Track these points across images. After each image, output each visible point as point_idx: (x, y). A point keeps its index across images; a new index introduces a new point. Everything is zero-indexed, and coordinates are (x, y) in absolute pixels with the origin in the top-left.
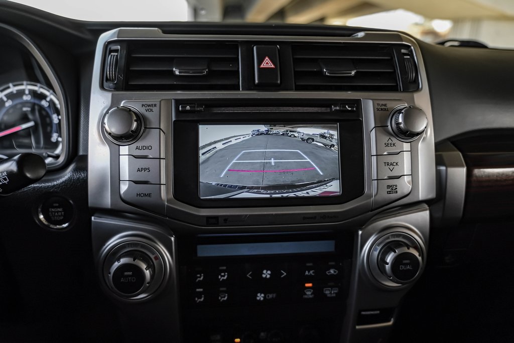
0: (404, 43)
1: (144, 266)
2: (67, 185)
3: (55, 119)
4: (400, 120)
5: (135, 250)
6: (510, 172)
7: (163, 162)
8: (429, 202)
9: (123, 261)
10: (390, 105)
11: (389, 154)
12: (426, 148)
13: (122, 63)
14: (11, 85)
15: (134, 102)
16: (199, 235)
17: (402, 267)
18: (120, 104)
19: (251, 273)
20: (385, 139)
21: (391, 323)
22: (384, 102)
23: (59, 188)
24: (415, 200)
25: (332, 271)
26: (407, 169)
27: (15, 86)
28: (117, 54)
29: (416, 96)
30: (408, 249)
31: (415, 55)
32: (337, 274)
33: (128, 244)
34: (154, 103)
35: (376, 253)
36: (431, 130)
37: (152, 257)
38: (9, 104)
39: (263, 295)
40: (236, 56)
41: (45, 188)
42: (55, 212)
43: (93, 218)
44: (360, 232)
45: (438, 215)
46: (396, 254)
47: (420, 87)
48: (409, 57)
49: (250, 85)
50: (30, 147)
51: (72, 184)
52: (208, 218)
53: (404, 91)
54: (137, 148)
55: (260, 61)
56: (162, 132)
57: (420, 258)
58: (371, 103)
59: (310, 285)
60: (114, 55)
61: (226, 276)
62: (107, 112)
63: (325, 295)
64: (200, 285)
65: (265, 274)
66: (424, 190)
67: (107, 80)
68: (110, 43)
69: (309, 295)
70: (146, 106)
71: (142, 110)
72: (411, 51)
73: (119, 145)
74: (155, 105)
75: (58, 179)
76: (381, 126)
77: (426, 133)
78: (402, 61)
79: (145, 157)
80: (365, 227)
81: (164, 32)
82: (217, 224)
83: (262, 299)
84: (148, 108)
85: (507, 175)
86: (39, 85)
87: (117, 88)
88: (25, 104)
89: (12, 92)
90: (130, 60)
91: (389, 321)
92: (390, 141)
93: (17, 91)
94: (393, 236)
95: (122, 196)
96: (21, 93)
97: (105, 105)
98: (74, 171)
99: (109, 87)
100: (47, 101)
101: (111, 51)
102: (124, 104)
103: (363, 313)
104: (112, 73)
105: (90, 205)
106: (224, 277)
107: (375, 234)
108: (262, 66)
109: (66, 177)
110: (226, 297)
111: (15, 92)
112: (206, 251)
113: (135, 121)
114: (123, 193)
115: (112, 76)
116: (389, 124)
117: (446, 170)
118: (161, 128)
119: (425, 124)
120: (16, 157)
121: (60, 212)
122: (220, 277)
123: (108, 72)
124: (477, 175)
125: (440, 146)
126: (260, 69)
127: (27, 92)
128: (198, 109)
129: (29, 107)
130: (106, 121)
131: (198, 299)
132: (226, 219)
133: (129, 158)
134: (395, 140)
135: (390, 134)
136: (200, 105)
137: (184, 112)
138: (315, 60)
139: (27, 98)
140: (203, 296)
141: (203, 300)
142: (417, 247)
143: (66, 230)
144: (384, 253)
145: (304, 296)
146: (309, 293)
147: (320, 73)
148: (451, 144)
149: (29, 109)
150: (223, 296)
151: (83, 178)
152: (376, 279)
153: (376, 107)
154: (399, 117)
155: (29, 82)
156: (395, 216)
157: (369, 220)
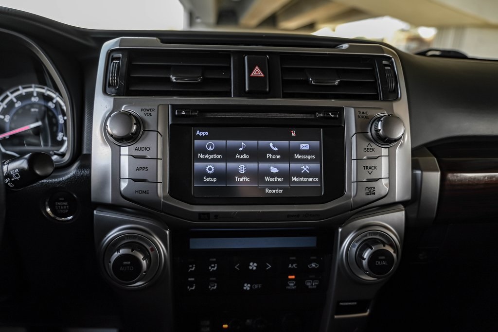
0: (385, 55)
1: (141, 257)
2: (71, 181)
3: (61, 119)
4: (379, 127)
5: (133, 242)
6: (482, 176)
7: (160, 162)
8: (404, 203)
9: (122, 251)
10: (371, 113)
11: (369, 158)
12: (402, 154)
13: (124, 70)
14: (20, 87)
15: (134, 107)
16: (192, 230)
17: (378, 263)
18: (121, 108)
19: (239, 264)
20: (365, 144)
21: (367, 314)
22: (365, 110)
23: (64, 183)
24: (391, 201)
25: (313, 265)
26: (384, 173)
27: (24, 88)
28: (118, 61)
29: (395, 104)
30: (384, 246)
31: (395, 66)
32: (318, 268)
33: (127, 236)
34: (152, 108)
35: (354, 249)
36: (408, 137)
37: (149, 248)
38: (18, 105)
39: (249, 285)
40: (228, 65)
41: (52, 183)
42: (61, 206)
43: (95, 211)
44: (340, 230)
45: (413, 215)
46: (372, 251)
47: (400, 96)
48: (389, 68)
49: (241, 92)
50: (39, 145)
51: (76, 180)
52: (200, 214)
53: (384, 100)
54: (137, 149)
55: (251, 70)
56: (159, 135)
57: (395, 255)
58: (352, 111)
59: (293, 277)
60: (116, 63)
61: (216, 267)
62: (109, 116)
63: (308, 286)
64: (192, 274)
65: (251, 266)
66: (400, 192)
67: (110, 85)
68: (112, 51)
69: (292, 286)
70: (145, 110)
71: (141, 114)
72: (392, 62)
73: (120, 146)
74: (153, 110)
75: (64, 175)
76: (361, 132)
77: (404, 140)
78: (383, 72)
79: (144, 157)
80: (345, 226)
81: (163, 41)
82: (208, 219)
83: (248, 289)
84: (147, 112)
85: (478, 180)
86: (46, 88)
87: (118, 93)
88: (33, 105)
89: (21, 94)
90: (131, 67)
91: (366, 312)
92: (369, 147)
93: (26, 93)
94: (371, 234)
95: (122, 192)
96: (30, 95)
97: (107, 109)
98: (79, 168)
99: (111, 92)
100: (53, 103)
101: (114, 59)
102: (124, 108)
103: (341, 304)
104: (114, 79)
105: (93, 199)
106: (214, 268)
107: (354, 231)
108: (252, 75)
109: (71, 174)
110: (216, 287)
111: (24, 94)
112: (198, 244)
113: (135, 124)
114: (123, 190)
115: (114, 82)
116: (369, 131)
117: (422, 174)
118: (159, 131)
119: (403, 131)
120: (27, 156)
121: (65, 205)
122: (210, 268)
123: (111, 79)
124: (451, 179)
125: (416, 152)
126: (250, 78)
127: (35, 94)
128: (193, 114)
129: (36, 108)
130: (108, 123)
131: (190, 287)
132: (217, 215)
133: (129, 158)
134: (374, 146)
135: (371, 141)
136: (195, 111)
137: (180, 116)
138: (302, 70)
139: (35, 99)
140: (194, 285)
141: (195, 288)
142: (392, 245)
143: (70, 222)
144: (362, 250)
145: (287, 287)
146: (292, 284)
147: (307, 82)
148: (427, 149)
149: (37, 110)
150: (213, 285)
151: (87, 175)
152: (354, 273)
153: (358, 114)
154: (378, 125)
155: (36, 85)
156: (373, 215)
157: (349, 219)
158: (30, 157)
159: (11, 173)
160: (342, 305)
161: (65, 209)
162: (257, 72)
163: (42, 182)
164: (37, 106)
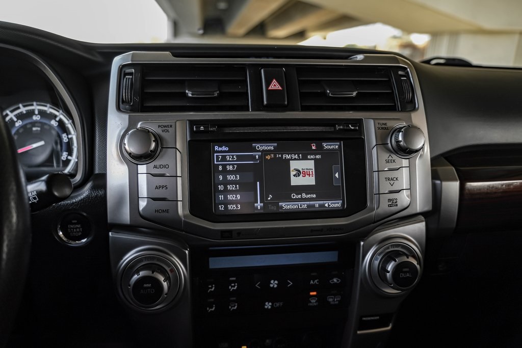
0: (401, 65)
1: (162, 278)
2: (85, 203)
3: (65, 138)
4: (400, 138)
5: (152, 263)
7: (179, 180)
8: (425, 214)
9: (142, 273)
10: (390, 124)
11: (390, 170)
12: (422, 164)
13: (138, 85)
14: (21, 105)
15: (151, 123)
16: (211, 248)
17: (402, 275)
18: (137, 125)
19: (259, 283)
20: (385, 156)
21: (389, 328)
22: (384, 122)
23: (78, 205)
24: (414, 212)
25: (335, 280)
26: (405, 184)
27: (24, 106)
28: (131, 77)
29: (413, 115)
30: (408, 258)
31: (411, 76)
32: (340, 282)
33: (146, 258)
34: (170, 124)
35: (377, 263)
36: (427, 147)
37: (168, 269)
38: (19, 124)
39: (270, 304)
40: (244, 79)
42: (73, 228)
43: (110, 233)
44: (362, 243)
45: (434, 226)
46: (396, 263)
47: (417, 106)
48: (405, 78)
49: (259, 106)
51: (90, 201)
53: (402, 111)
54: (155, 167)
55: (268, 83)
56: (178, 152)
57: (418, 267)
58: (372, 122)
59: (315, 293)
60: (129, 78)
61: (236, 287)
62: (126, 133)
63: (329, 302)
64: (211, 295)
65: (272, 284)
66: (421, 203)
67: (123, 102)
68: (124, 66)
69: (314, 302)
70: (162, 127)
71: (159, 131)
72: (407, 73)
73: (137, 164)
74: (171, 126)
75: (76, 197)
76: (382, 144)
77: (423, 151)
78: (399, 82)
79: (163, 175)
80: (368, 238)
81: (175, 55)
82: (231, 237)
83: (270, 307)
84: (164, 129)
85: (496, 188)
86: (49, 105)
87: (133, 110)
88: (34, 124)
89: (21, 113)
90: (144, 83)
91: (388, 326)
92: (390, 158)
93: (26, 111)
94: (393, 246)
95: (141, 212)
96: (31, 113)
97: (122, 126)
98: (92, 189)
99: (126, 109)
100: (56, 121)
101: (126, 74)
102: (141, 125)
103: (364, 319)
104: (128, 95)
105: (109, 221)
106: (234, 287)
107: (376, 245)
108: (270, 88)
109: (85, 195)
110: (236, 307)
112: (217, 263)
113: (154, 141)
114: (142, 210)
115: (128, 98)
116: (389, 142)
117: (441, 184)
118: (178, 146)
119: (422, 142)
120: (44, 178)
121: (78, 228)
122: (230, 287)
123: (124, 95)
124: (469, 188)
125: (435, 161)
126: (268, 91)
127: (36, 112)
128: (212, 129)
129: (38, 127)
130: (126, 141)
131: (209, 309)
132: (239, 233)
133: (147, 177)
134: (394, 157)
135: (391, 152)
136: (213, 126)
137: (199, 132)
138: (319, 82)
139: (36, 118)
140: (214, 305)
141: (215, 310)
142: (414, 256)
143: (85, 245)
144: (385, 262)
145: (309, 304)
146: (313, 301)
147: (324, 94)
148: (444, 159)
149: (39, 129)
150: (234, 305)
151: (101, 195)
152: (377, 287)
153: (377, 126)
154: (399, 136)
155: (38, 103)
156: (394, 227)
157: (372, 231)
158: (48, 178)
160: (365, 320)
162: (275, 85)
164: (39, 125)
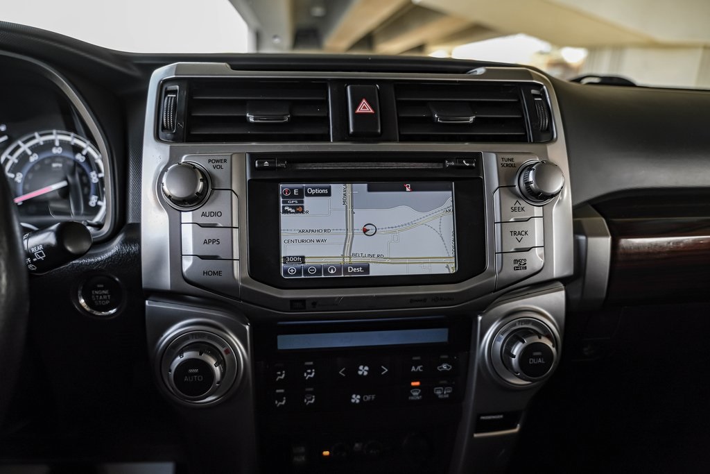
0: (534, 81)
1: (212, 362)
2: (114, 262)
3: (94, 177)
4: (531, 179)
5: (201, 342)
6: (665, 242)
7: (236, 232)
8: (565, 280)
9: (186, 355)
10: (518, 159)
11: (517, 221)
12: (561, 213)
13: (182, 107)
14: (36, 134)
15: (199, 156)
16: (279, 323)
17: (532, 361)
18: (181, 159)
19: (344, 369)
20: (511, 202)
21: (516, 430)
22: (510, 156)
23: (104, 264)
24: (548, 277)
25: (444, 367)
26: (538, 240)
27: (41, 135)
28: (175, 96)
29: (550, 148)
30: (540, 338)
31: (548, 96)
32: (451, 370)
33: (193, 334)
34: (223, 158)
35: (499, 344)
36: (568, 191)
37: (222, 350)
38: (34, 158)
39: (358, 397)
40: (325, 98)
41: (86, 264)
42: (99, 295)
43: (147, 302)
44: (480, 318)
45: (576, 296)
46: (524, 345)
47: (555, 136)
48: (540, 99)
49: (343, 135)
50: (69, 214)
51: (121, 260)
52: (293, 301)
53: (534, 142)
54: (204, 214)
55: (356, 105)
56: (234, 195)
57: (554, 350)
58: (493, 157)
59: (417, 383)
60: (172, 97)
61: (313, 374)
62: (165, 169)
63: (437, 396)
64: (281, 384)
65: (361, 370)
66: (559, 266)
67: (163, 128)
68: (166, 81)
69: (416, 396)
70: (213, 161)
71: (209, 167)
72: (543, 92)
73: (181, 211)
74: (225, 161)
75: (103, 253)
76: (507, 185)
77: (562, 195)
78: (532, 105)
79: (213, 226)
80: (486, 312)
81: (234, 68)
82: (303, 308)
83: (358, 401)
84: (216, 164)
85: (661, 247)
86: (72, 134)
87: (176, 139)
88: (54, 158)
89: (38, 144)
90: (192, 104)
91: (515, 427)
92: (518, 205)
93: (44, 142)
94: (521, 322)
95: (185, 274)
96: (50, 145)
97: (162, 160)
98: (123, 243)
99: (166, 138)
100: (82, 155)
101: (168, 92)
102: (185, 159)
103: (483, 418)
104: (170, 120)
105: (144, 285)
106: (310, 375)
107: (499, 319)
108: (358, 111)
109: (113, 251)
110: (313, 400)
111: (42, 143)
112: (287, 342)
113: (201, 180)
114: (186, 271)
115: (170, 124)
116: (516, 184)
117: (587, 240)
118: (234, 188)
119: (560, 183)
120: (54, 227)
121: (104, 294)
122: (305, 375)
123: (165, 119)
124: (624, 246)
125: (578, 210)
126: (355, 115)
127: (57, 143)
128: (279, 165)
129: (59, 162)
130: (164, 180)
131: (278, 402)
132: (315, 303)
133: (193, 227)
134: (523, 204)
135: (519, 197)
136: (281, 161)
137: (262, 169)
138: (424, 103)
139: (57, 151)
140: (284, 398)
141: (285, 403)
142: (549, 336)
143: (113, 317)
144: (510, 343)
145: (410, 398)
146: (415, 394)
147: (430, 120)
148: (591, 207)
149: (60, 165)
150: (310, 398)
151: (134, 252)
152: (499, 376)
153: (501, 161)
154: (528, 175)
155: (59, 131)
156: (523, 297)
157: (492, 302)
158: (59, 228)
159: (33, 251)
160: (483, 420)
161: (105, 300)
162: (364, 107)
163: (73, 264)
164: (61, 160)
